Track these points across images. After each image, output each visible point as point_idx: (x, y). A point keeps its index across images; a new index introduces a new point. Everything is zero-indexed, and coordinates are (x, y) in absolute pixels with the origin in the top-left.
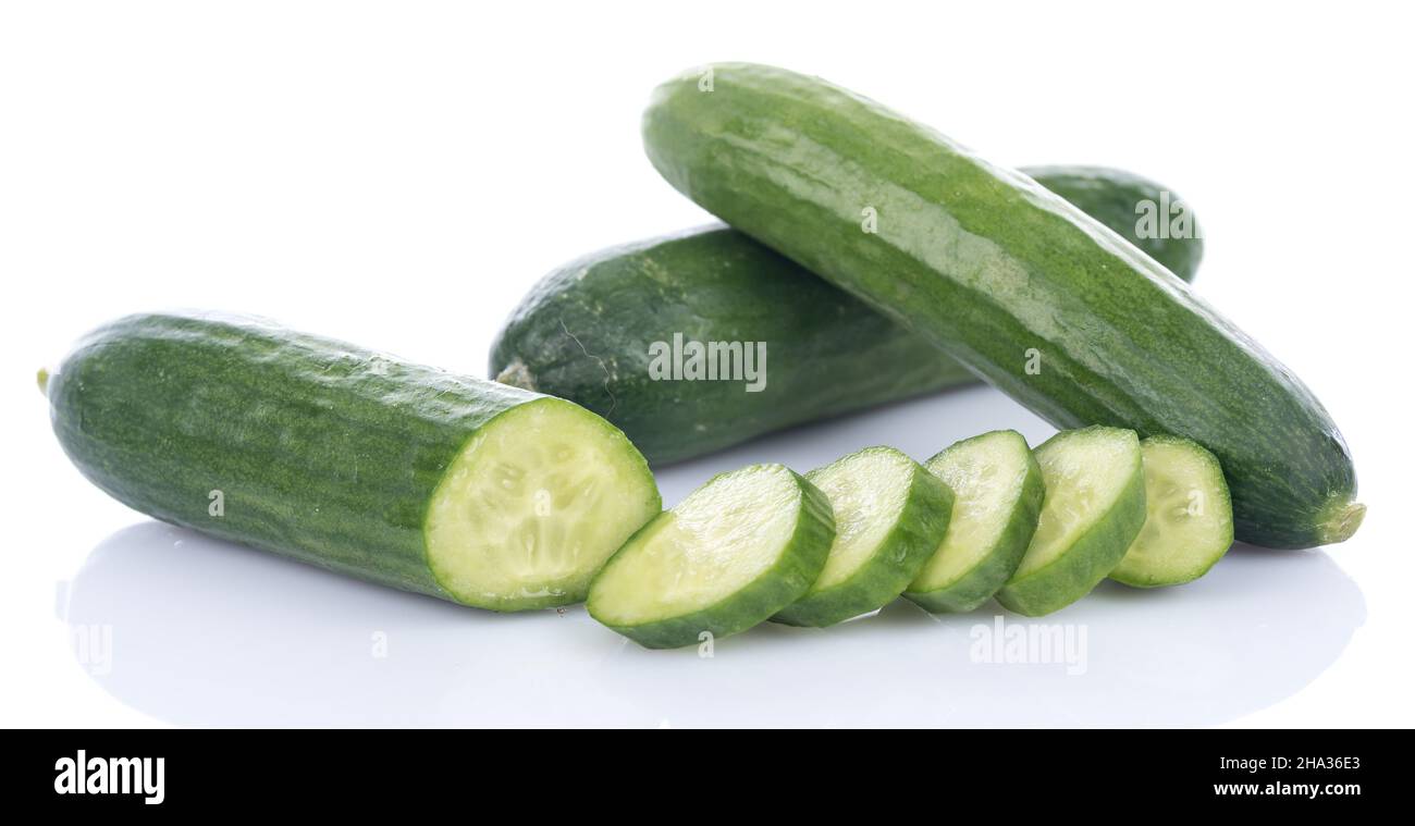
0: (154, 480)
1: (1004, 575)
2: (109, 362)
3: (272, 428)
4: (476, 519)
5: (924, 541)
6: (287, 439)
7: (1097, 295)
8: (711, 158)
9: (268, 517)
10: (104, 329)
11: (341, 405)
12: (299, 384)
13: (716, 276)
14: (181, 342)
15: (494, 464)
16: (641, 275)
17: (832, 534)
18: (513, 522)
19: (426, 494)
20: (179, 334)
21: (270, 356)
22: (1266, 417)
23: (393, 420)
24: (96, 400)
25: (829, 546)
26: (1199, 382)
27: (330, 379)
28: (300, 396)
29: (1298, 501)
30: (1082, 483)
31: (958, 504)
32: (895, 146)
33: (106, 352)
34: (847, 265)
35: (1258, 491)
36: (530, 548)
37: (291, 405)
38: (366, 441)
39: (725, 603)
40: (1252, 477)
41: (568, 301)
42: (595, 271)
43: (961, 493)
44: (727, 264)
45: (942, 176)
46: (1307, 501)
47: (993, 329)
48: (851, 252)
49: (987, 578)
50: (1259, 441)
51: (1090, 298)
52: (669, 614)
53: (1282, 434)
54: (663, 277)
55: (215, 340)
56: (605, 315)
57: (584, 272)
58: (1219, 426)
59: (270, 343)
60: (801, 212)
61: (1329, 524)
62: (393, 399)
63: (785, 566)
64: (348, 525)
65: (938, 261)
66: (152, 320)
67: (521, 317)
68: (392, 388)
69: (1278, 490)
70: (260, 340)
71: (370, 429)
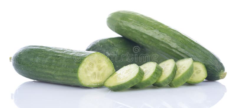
0: (31, 70)
1: (172, 79)
2: (23, 53)
3: (51, 60)
4: (86, 72)
5: (159, 74)
6: (54, 61)
7: (183, 41)
8: (118, 24)
9: (51, 74)
10: (22, 48)
11: (63, 55)
12: (56, 53)
13: (119, 43)
14: (35, 49)
15: (89, 62)
16: (108, 42)
17: (144, 73)
18: (92, 72)
19: (78, 67)
20: (34, 48)
21: (50, 50)
22: (211, 58)
23: (72, 57)
24: (21, 59)
25: (143, 75)
26: (200, 53)
27: (61, 52)
28: (56, 55)
29: (216, 71)
30: (183, 66)
31: (163, 70)
32: (149, 20)
33: (23, 51)
34: (141, 39)
35: (210, 70)
36: (94, 77)
37: (54, 56)
38: (67, 60)
39: (128, 82)
40: (209, 68)
41: (97, 45)
42: (100, 41)
43: (163, 68)
44: (121, 41)
45: (157, 25)
46: (218, 71)
47: (166, 47)
48: (142, 37)
49: (169, 80)
50: (210, 62)
51: (182, 41)
52: (118, 84)
53: (214, 61)
54: (111, 42)
55: (41, 48)
56: (102, 47)
57: (99, 41)
58: (203, 60)
59: (50, 48)
60: (134, 31)
61: (221, 75)
62: (71, 54)
63: (137, 76)
64: (64, 74)
65: (156, 37)
66: (30, 46)
67: (89, 48)
68: (71, 53)
69: (213, 70)
70: (48, 48)
71: (68, 59)
